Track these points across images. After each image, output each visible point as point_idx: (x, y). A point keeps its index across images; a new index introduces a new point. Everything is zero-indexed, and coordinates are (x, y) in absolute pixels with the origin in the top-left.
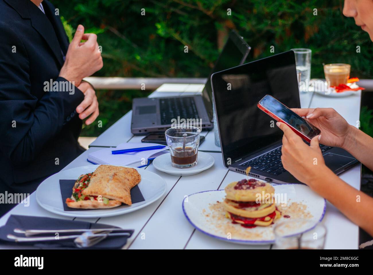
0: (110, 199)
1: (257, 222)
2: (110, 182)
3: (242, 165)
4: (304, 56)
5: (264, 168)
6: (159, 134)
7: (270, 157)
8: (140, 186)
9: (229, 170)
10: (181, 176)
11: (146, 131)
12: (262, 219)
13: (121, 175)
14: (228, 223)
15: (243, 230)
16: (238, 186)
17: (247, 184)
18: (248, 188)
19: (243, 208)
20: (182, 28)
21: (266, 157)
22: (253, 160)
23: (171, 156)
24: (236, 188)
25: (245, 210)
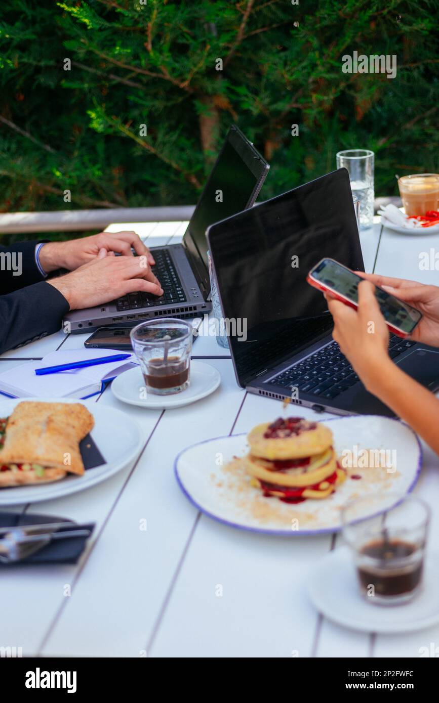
0: (46, 468)
1: (306, 493)
2: (44, 435)
3: (270, 383)
4: (363, 163)
5: (308, 386)
6: (116, 329)
7: (316, 363)
8: (95, 436)
9: (247, 392)
10: (164, 411)
11: (90, 324)
12: (316, 487)
13: (60, 419)
14: (257, 496)
15: (285, 507)
16: (270, 432)
17: (286, 428)
18: (288, 436)
19: (282, 471)
20: (135, 113)
21: (309, 364)
22: (287, 371)
23: (144, 375)
24: (267, 436)
25: (284, 473)
